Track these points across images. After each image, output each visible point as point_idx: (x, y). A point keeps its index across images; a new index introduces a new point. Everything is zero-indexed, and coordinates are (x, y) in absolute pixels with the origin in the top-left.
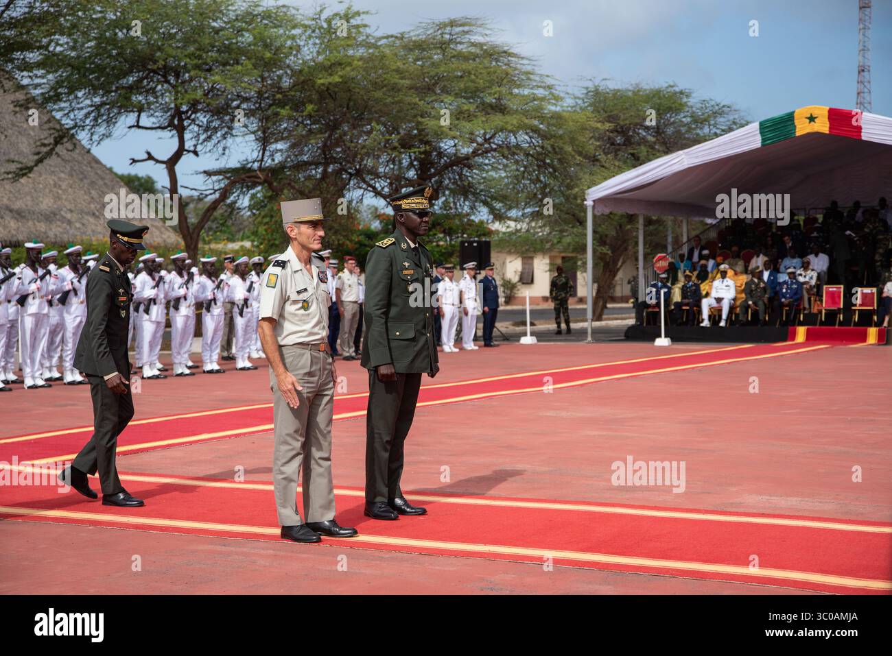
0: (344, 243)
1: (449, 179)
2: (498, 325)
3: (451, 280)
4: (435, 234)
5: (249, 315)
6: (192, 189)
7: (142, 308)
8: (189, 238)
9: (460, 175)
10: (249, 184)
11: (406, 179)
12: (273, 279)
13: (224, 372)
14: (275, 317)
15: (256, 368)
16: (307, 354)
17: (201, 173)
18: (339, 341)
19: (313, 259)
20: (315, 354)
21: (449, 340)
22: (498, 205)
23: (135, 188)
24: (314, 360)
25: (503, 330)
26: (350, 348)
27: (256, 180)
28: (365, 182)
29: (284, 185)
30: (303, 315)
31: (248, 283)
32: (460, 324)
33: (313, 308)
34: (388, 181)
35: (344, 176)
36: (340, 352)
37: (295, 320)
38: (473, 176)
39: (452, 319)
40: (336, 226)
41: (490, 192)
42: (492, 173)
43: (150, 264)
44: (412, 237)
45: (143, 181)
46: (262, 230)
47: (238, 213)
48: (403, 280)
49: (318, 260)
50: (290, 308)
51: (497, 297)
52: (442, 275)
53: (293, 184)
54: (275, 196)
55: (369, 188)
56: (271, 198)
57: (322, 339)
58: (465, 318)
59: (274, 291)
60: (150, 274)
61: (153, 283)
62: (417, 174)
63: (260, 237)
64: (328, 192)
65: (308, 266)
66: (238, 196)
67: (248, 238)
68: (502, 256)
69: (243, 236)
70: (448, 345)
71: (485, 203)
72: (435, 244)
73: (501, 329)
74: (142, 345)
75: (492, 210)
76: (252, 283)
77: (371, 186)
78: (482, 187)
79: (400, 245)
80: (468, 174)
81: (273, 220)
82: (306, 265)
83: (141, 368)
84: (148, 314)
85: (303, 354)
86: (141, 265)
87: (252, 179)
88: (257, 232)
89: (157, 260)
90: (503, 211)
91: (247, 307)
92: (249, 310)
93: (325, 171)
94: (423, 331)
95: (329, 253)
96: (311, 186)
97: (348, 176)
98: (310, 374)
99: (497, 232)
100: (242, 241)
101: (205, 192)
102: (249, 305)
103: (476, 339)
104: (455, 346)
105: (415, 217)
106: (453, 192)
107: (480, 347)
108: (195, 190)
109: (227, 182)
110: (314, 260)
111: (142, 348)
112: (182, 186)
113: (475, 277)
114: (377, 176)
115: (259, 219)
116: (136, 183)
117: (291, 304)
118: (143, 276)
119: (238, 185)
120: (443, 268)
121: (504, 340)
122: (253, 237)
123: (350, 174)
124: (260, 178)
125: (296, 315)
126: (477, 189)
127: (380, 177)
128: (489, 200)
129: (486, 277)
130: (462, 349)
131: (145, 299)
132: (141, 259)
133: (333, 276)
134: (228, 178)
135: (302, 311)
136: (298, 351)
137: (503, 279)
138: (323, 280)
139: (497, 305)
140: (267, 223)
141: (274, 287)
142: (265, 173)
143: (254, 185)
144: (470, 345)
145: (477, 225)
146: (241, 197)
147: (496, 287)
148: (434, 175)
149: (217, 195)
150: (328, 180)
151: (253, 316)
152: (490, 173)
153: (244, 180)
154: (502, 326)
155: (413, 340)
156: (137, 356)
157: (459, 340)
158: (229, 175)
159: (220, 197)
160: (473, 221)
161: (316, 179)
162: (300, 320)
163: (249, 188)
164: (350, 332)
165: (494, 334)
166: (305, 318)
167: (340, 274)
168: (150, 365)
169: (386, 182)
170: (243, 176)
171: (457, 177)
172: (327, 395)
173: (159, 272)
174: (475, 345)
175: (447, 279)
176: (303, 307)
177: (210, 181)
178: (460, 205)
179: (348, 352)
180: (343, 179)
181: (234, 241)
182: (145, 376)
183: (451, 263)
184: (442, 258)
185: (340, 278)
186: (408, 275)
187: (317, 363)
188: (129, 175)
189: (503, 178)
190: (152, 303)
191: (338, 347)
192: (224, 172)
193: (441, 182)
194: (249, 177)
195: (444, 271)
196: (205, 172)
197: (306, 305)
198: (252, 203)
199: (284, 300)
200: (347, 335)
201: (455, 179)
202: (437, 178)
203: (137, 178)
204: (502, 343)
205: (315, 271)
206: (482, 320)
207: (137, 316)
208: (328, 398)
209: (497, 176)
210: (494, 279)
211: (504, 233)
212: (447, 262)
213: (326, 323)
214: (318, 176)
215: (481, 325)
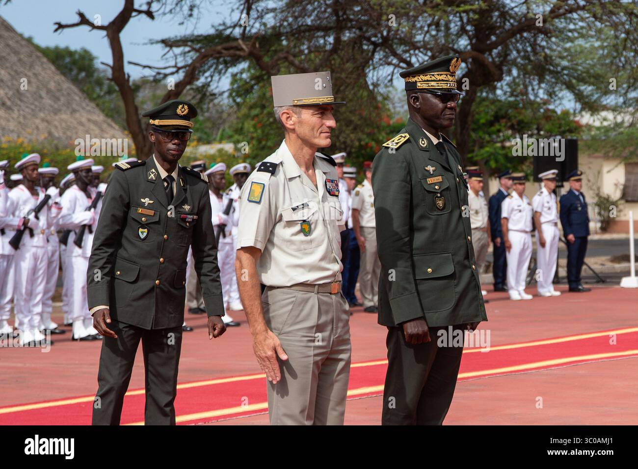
0: (367, 144)
1: (518, 52)
2: (587, 260)
3: (521, 195)
4: (499, 131)
5: (227, 248)
6: (145, 67)
7: (72, 238)
8: (140, 137)
9: (534, 45)
10: (228, 59)
11: (456, 51)
12: (258, 190)
13: (191, 330)
14: (259, 246)
15: (238, 324)
16: (314, 300)
17: (157, 42)
18: (358, 285)
19: (318, 161)
20: (325, 299)
21: (517, 282)
22: (587, 89)
23: (66, 67)
24: (323, 308)
25: (597, 268)
26: (373, 295)
27: (238, 53)
28: (395, 55)
29: (279, 59)
30: (302, 242)
31: (225, 201)
32: (534, 260)
33: (318, 232)
34: (429, 54)
35: (365, 47)
36: (360, 301)
37: (291, 249)
38: (551, 46)
39: (523, 252)
40: (355, 119)
41: (576, 70)
42: (581, 42)
43: (84, 174)
44: (434, 131)
45: (77, 57)
46: (248, 125)
47: (212, 100)
48: (429, 192)
49: (325, 163)
50: (282, 232)
51: (587, 220)
52: (508, 188)
53: (291, 58)
54: (264, 74)
55: (402, 65)
56: (258, 79)
57: (334, 275)
58: (540, 251)
59: (259, 208)
60: (84, 188)
61: (88, 202)
62: (471, 44)
63: (247, 136)
64: (343, 70)
65: (310, 171)
66: (212, 76)
67: (229, 138)
68: (596, 162)
69: (222, 135)
70: (517, 291)
71: (570, 87)
72: (499, 145)
73: (594, 267)
74: (72, 291)
75: (579, 97)
76: (231, 201)
77: (404, 61)
78: (565, 63)
79: (417, 143)
80: (544, 43)
81: (265, 112)
82: (307, 169)
83: (71, 325)
84: (80, 246)
85: (306, 301)
86: (71, 176)
87: (232, 52)
88: (242, 129)
89: (94, 168)
90: (596, 96)
91: (224, 236)
92: (228, 240)
93: (337, 40)
94: (466, 262)
95: (343, 157)
96: (317, 61)
97: (371, 47)
98: (319, 328)
99: (589, 127)
100: (220, 142)
101: (163, 71)
102: (227, 233)
103: (557, 281)
104: (527, 290)
105: (436, 101)
106: (522, 69)
107: (563, 292)
108: (150, 67)
109: (193, 55)
110: (319, 163)
111: (72, 296)
112: (130, 63)
113: (554, 192)
114: (414, 46)
115: (244, 110)
116: (68, 60)
117: (285, 227)
118: (74, 192)
119: (211, 61)
120: (510, 178)
121: (598, 282)
122: (236, 137)
123: (374, 43)
124: (242, 49)
125: (291, 242)
126: (558, 65)
127: (418, 48)
128: (574, 81)
129: (570, 192)
130: (536, 295)
131: (77, 226)
132: (71, 167)
133: (349, 191)
134: (197, 51)
135: (301, 237)
136: (300, 295)
137: (598, 195)
138: (332, 192)
139: (587, 232)
140: (257, 116)
141: (259, 203)
142: (250, 43)
143: (235, 60)
144: (548, 290)
145: (559, 118)
146: (216, 77)
147: (585, 206)
148: (495, 45)
149: (181, 75)
150: (342, 53)
151: (232, 249)
152: (577, 42)
153: (219, 52)
154: (594, 263)
155: (452, 277)
156: (65, 309)
157: (531, 284)
158: (198, 46)
159: (185, 77)
160: (554, 111)
161: (326, 51)
162: (299, 250)
163: (227, 64)
164: (374, 272)
165: (583, 274)
166: (306, 246)
167: (358, 188)
168: (84, 321)
169: (426, 55)
170: (219, 48)
171: (529, 49)
172: (341, 360)
173: (97, 186)
174: (555, 290)
175: (514, 194)
176: (302, 231)
177: (171, 53)
178: (533, 90)
179: (372, 300)
180: (363, 51)
181: (209, 142)
182: (76, 337)
183: (522, 171)
184: (509, 165)
185: (357, 194)
186: (435, 184)
187: (327, 312)
188: (57, 48)
189: (597, 49)
190: (87, 231)
191: (358, 294)
192: (192, 41)
193: (507, 55)
194: (226, 49)
195: (510, 182)
196: (163, 42)
197: (306, 227)
198: (235, 86)
199: (273, 221)
200: (369, 276)
201: (526, 51)
202: (500, 48)
203: (68, 53)
204: (595, 286)
205: (320, 178)
206: (566, 253)
207: (65, 250)
208: (341, 365)
209: (588, 45)
210: (582, 194)
211: (598, 129)
212: (516, 170)
213: (337, 253)
214: (328, 47)
215: (564, 262)
